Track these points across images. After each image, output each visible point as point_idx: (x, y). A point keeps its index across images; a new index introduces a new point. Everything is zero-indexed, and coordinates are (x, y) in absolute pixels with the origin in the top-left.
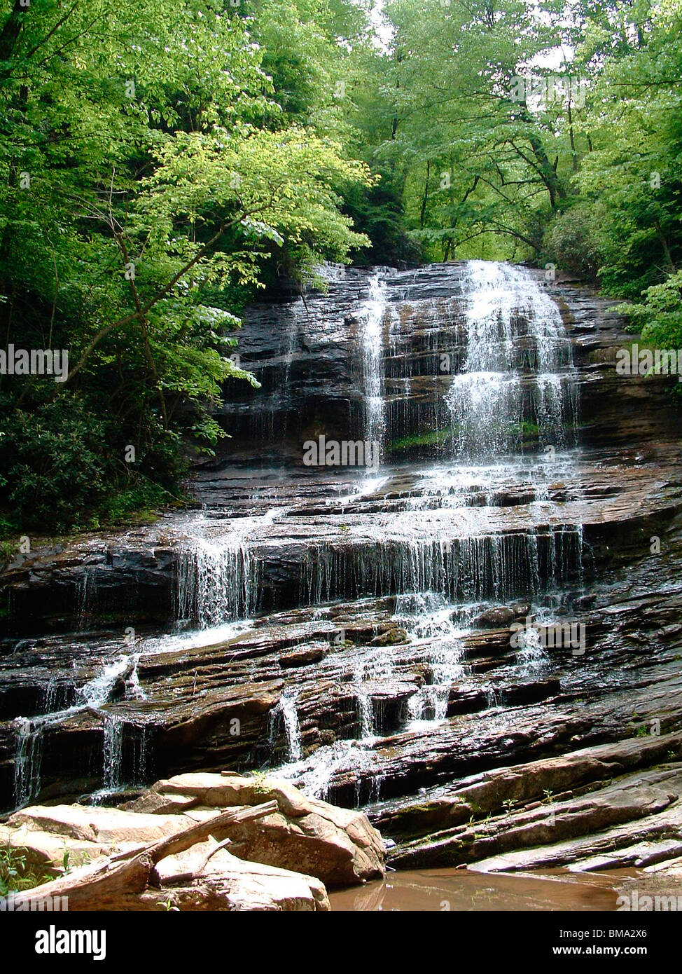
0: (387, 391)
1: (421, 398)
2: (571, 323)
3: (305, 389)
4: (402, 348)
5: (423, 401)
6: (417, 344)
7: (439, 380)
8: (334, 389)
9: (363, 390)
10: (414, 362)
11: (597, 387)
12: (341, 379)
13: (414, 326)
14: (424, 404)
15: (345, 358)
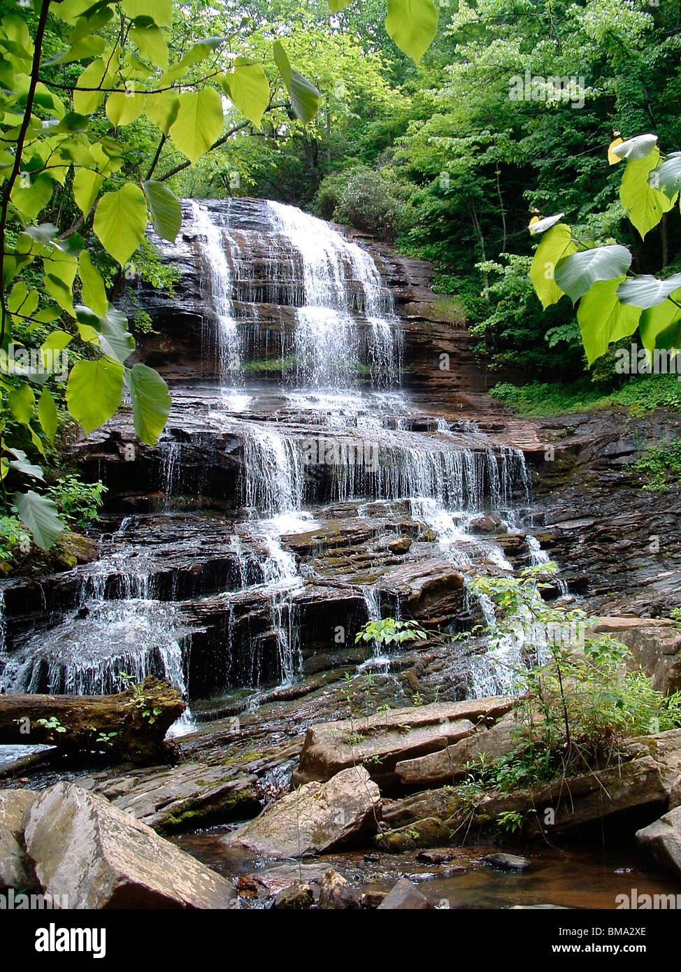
0: (237, 313)
1: (269, 325)
2: (386, 275)
3: (156, 299)
4: (246, 273)
5: (271, 327)
6: (258, 271)
7: (283, 309)
8: (186, 303)
9: (214, 309)
10: (258, 288)
11: (418, 336)
12: (190, 295)
13: (254, 254)
14: (271, 331)
15: (195, 275)
